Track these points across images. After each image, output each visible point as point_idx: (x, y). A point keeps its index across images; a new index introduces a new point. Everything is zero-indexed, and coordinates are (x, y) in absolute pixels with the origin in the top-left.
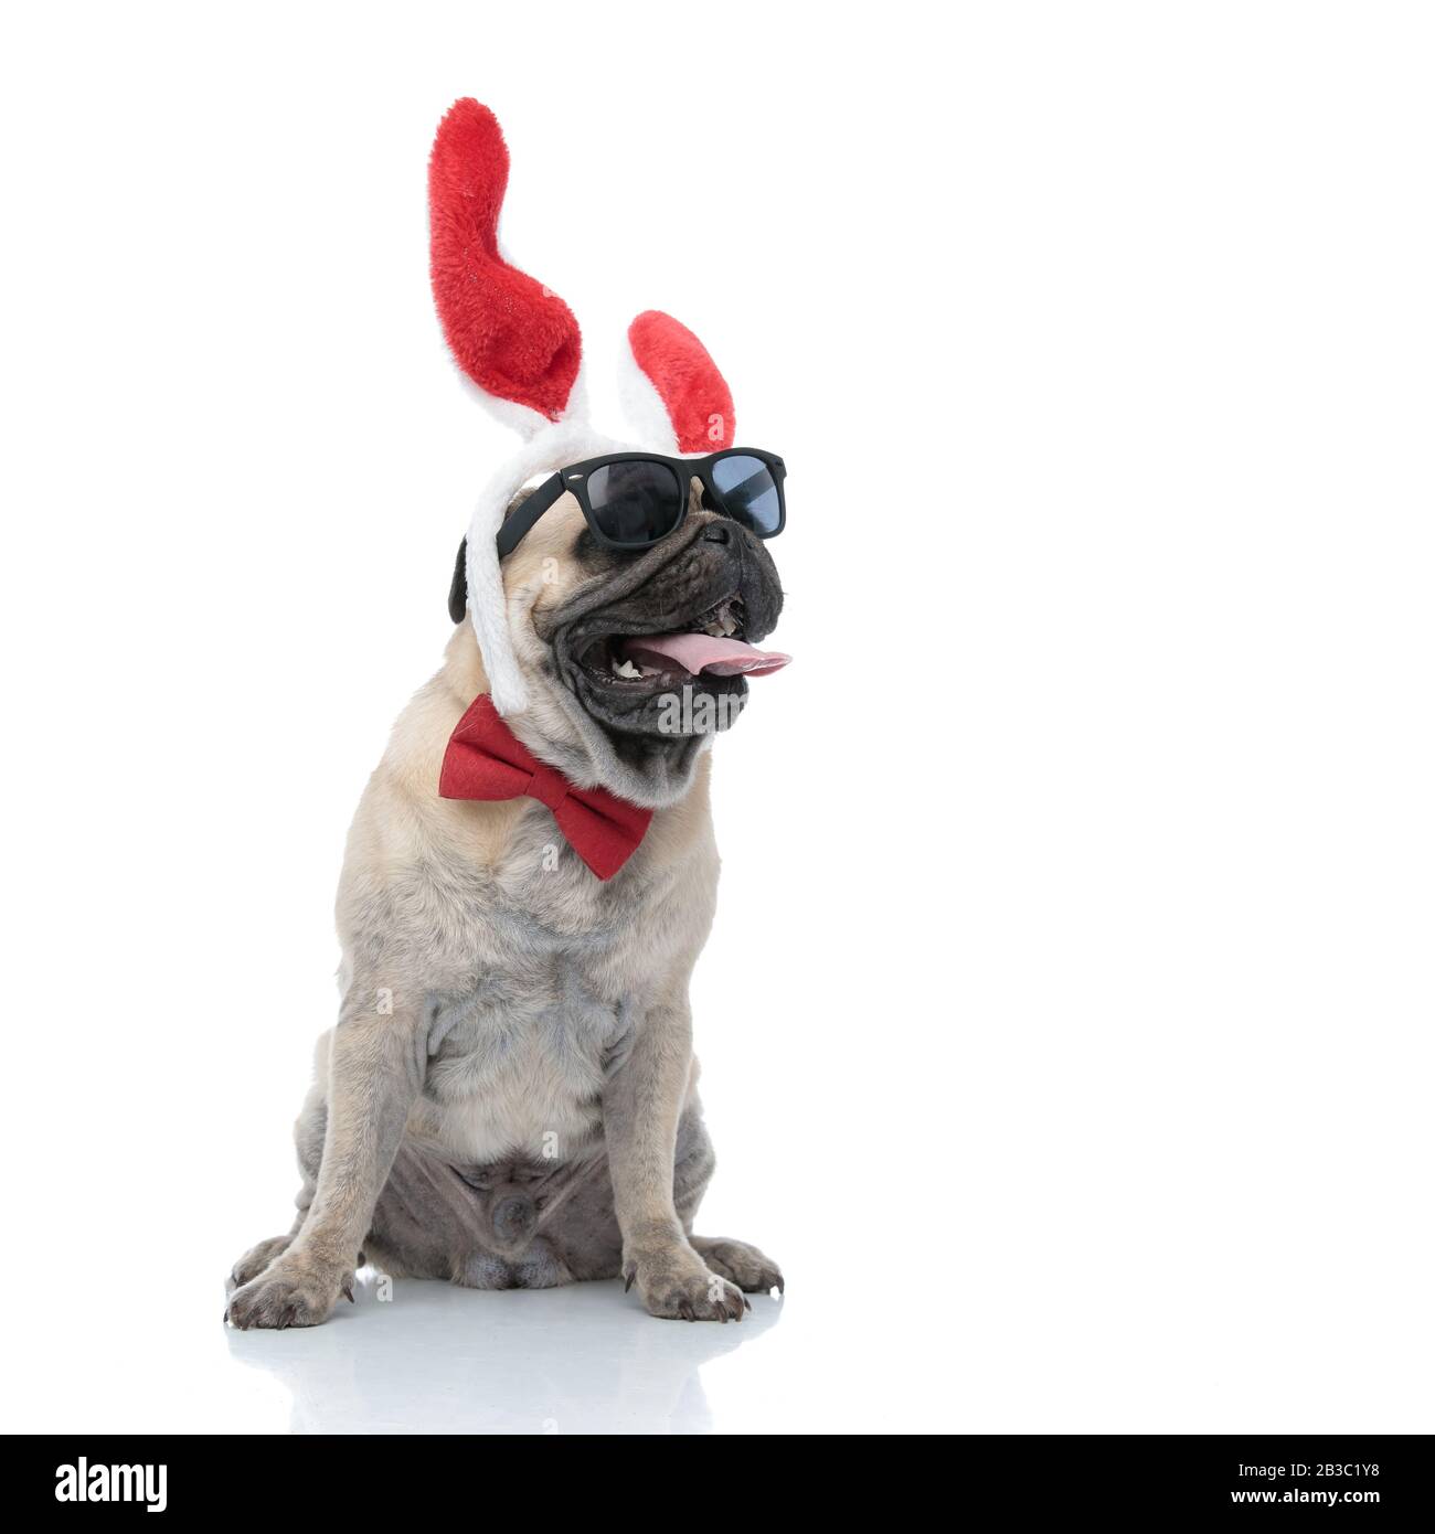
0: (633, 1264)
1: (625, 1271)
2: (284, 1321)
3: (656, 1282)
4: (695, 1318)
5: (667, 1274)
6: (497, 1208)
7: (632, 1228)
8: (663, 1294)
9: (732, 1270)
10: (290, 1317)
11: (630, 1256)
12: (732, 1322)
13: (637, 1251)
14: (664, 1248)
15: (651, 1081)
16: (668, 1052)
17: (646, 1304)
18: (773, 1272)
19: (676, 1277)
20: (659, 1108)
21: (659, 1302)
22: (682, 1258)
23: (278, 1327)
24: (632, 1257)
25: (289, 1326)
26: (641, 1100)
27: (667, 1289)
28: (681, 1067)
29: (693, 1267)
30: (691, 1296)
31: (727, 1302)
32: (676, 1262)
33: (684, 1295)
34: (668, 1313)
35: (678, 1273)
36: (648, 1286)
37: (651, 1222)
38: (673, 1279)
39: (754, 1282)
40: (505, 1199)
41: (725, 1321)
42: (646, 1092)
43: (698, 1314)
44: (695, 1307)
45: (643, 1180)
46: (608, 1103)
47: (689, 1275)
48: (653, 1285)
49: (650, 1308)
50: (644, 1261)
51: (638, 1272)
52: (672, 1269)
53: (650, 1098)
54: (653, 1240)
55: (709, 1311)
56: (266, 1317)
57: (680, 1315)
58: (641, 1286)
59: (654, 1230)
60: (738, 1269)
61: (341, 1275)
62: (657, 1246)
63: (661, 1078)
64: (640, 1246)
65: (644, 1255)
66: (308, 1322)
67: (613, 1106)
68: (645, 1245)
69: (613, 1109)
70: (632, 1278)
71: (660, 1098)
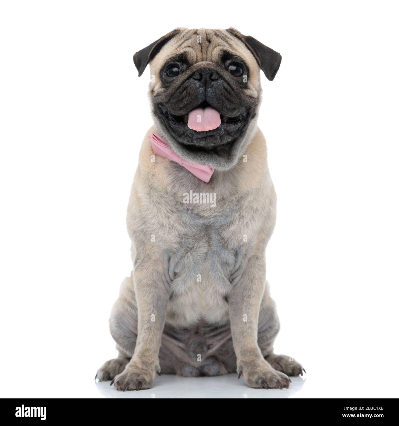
0: (241, 367)
1: (238, 370)
2: (139, 387)
3: (251, 374)
4: (268, 388)
5: (256, 370)
6: (191, 344)
7: (241, 352)
8: (254, 378)
9: (282, 367)
10: (140, 386)
11: (240, 364)
12: (284, 389)
13: (243, 362)
14: (254, 360)
15: (250, 289)
16: (257, 277)
17: (247, 383)
18: (298, 367)
19: (259, 372)
20: (253, 301)
21: (253, 382)
22: (261, 364)
23: (137, 390)
24: (241, 364)
25: (140, 389)
26: (245, 298)
27: (256, 376)
28: (262, 283)
29: (266, 368)
30: (266, 379)
31: (282, 380)
32: (259, 366)
33: (263, 378)
34: (257, 386)
35: (260, 370)
36: (248, 376)
37: (249, 350)
38: (258, 372)
39: (290, 371)
40: (194, 340)
41: (281, 388)
42: (248, 295)
43: (270, 386)
44: (268, 383)
45: (246, 331)
46: (231, 300)
47: (264, 371)
48: (250, 375)
49: (248, 384)
50: (246, 365)
51: (244, 370)
52: (258, 368)
53: (249, 297)
54: (250, 357)
55: (275, 385)
56: (131, 386)
57: (262, 387)
58: (245, 376)
59: (250, 352)
60: (284, 366)
61: (154, 367)
62: (251, 359)
63: (254, 287)
64: (244, 360)
65: (246, 363)
66: (147, 387)
67: (233, 301)
68: (246, 359)
69: (233, 302)
70: (241, 373)
71: (253, 297)
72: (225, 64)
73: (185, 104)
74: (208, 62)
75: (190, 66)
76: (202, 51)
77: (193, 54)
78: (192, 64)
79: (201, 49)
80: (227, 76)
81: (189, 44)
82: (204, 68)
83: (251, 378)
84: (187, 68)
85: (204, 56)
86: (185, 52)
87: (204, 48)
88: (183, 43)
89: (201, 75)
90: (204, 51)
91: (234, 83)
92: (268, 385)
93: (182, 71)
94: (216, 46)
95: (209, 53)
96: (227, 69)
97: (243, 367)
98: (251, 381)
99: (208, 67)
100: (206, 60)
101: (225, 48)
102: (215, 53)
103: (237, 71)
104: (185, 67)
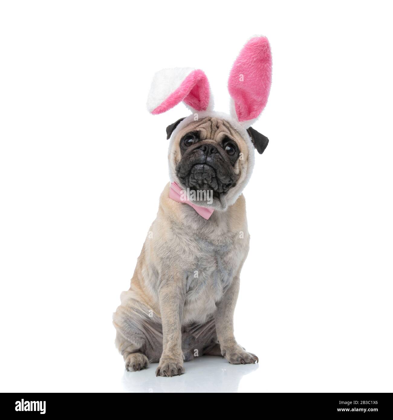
72: (224, 145)
73: (190, 161)
74: (213, 141)
75: (200, 141)
76: (211, 133)
77: (205, 133)
78: (202, 140)
79: (211, 132)
80: (223, 153)
81: (204, 127)
82: (209, 144)
83: (233, 358)
84: (198, 142)
85: (212, 137)
86: (200, 131)
87: (213, 131)
88: (200, 125)
89: (205, 148)
90: (213, 134)
91: (226, 158)
92: (245, 362)
93: (195, 143)
94: (221, 132)
95: (215, 136)
96: (224, 148)
97: (226, 351)
98: (233, 359)
99: (212, 144)
100: (213, 139)
101: (227, 134)
102: (219, 136)
103: (231, 151)
104: (197, 140)
